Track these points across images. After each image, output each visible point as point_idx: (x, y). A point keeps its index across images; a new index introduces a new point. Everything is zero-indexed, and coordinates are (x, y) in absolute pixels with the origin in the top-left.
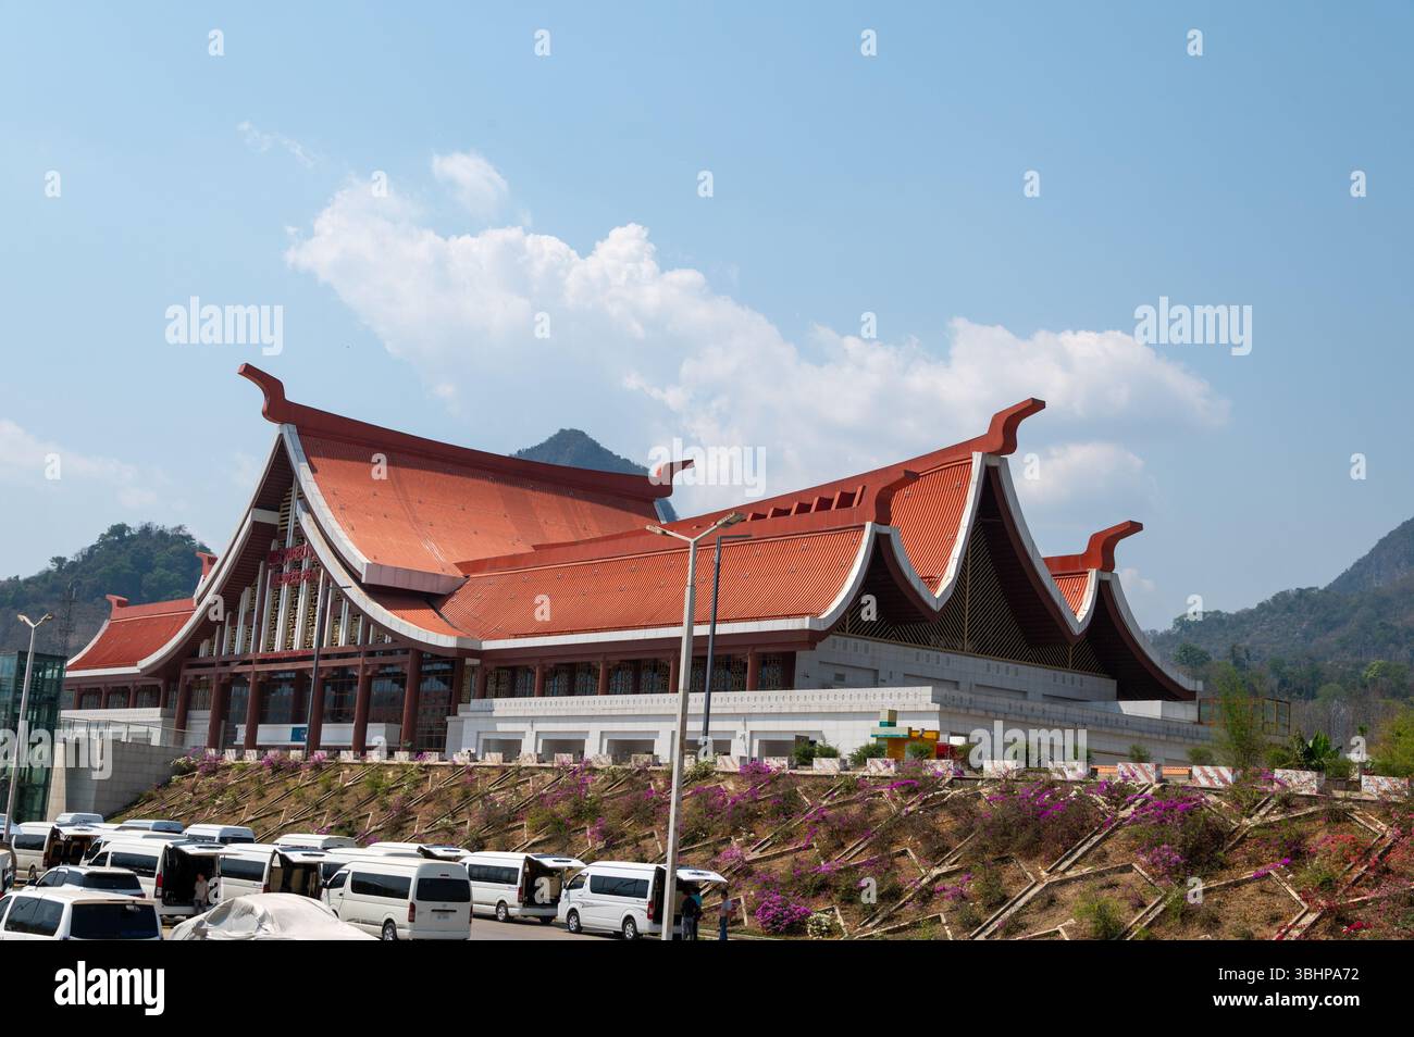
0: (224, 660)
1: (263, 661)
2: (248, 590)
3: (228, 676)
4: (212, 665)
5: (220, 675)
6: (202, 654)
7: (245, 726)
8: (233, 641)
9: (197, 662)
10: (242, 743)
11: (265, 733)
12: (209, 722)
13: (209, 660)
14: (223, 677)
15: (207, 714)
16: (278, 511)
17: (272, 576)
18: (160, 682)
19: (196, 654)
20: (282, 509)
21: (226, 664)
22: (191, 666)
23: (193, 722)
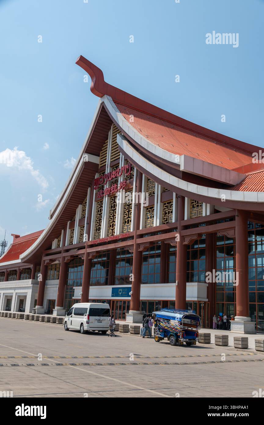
0: (66, 248)
1: (91, 246)
2: (80, 207)
3: (69, 258)
4: (60, 252)
5: (64, 258)
6: (53, 247)
7: (81, 288)
8: (72, 237)
9: (51, 252)
10: (80, 298)
11: (95, 292)
12: (58, 286)
13: (59, 250)
14: (66, 259)
15: (57, 282)
16: (99, 156)
17: (96, 194)
18: (31, 266)
19: (50, 248)
20: (101, 155)
21: (67, 251)
22: (47, 255)
23: (48, 286)
